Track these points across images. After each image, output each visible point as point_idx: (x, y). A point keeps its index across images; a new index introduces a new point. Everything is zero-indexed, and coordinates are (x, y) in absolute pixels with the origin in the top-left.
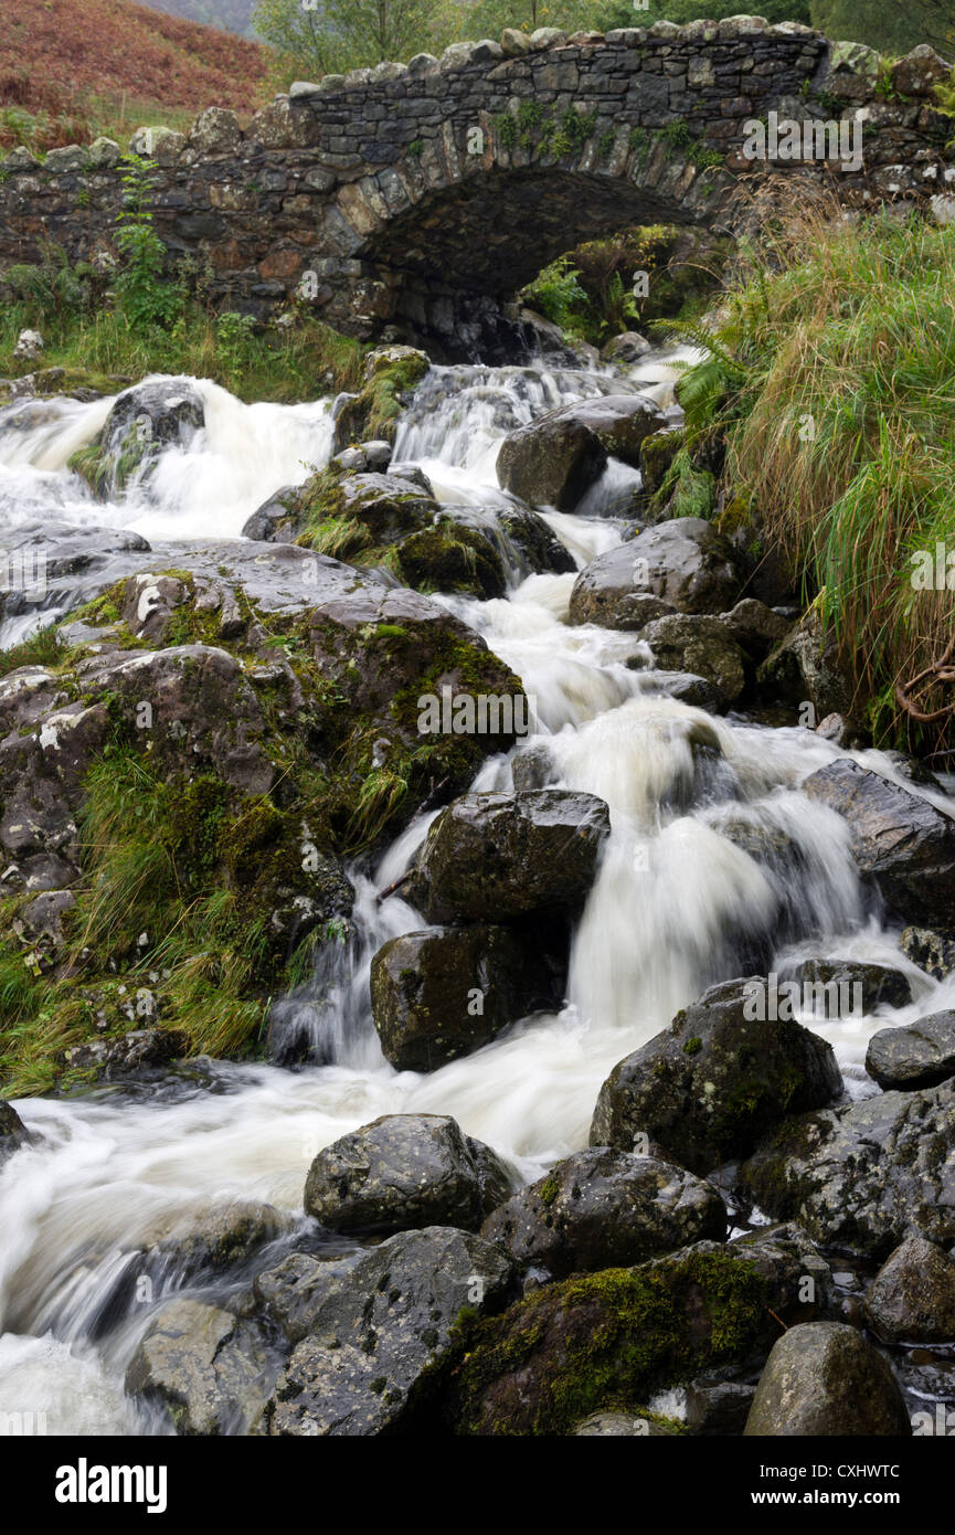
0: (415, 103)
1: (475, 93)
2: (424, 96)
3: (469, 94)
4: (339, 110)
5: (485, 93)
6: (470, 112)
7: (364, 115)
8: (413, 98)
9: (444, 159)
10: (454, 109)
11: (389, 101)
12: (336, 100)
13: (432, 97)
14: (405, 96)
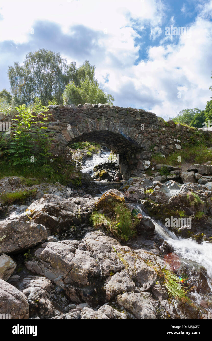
0: (81, 114)
1: (94, 114)
2: (83, 113)
3: (93, 114)
4: (64, 113)
5: (97, 114)
6: (93, 118)
7: (69, 115)
8: (80, 113)
9: (88, 127)
10: (90, 117)
11: (75, 113)
12: (63, 110)
13: (85, 113)
14: (78, 112)
